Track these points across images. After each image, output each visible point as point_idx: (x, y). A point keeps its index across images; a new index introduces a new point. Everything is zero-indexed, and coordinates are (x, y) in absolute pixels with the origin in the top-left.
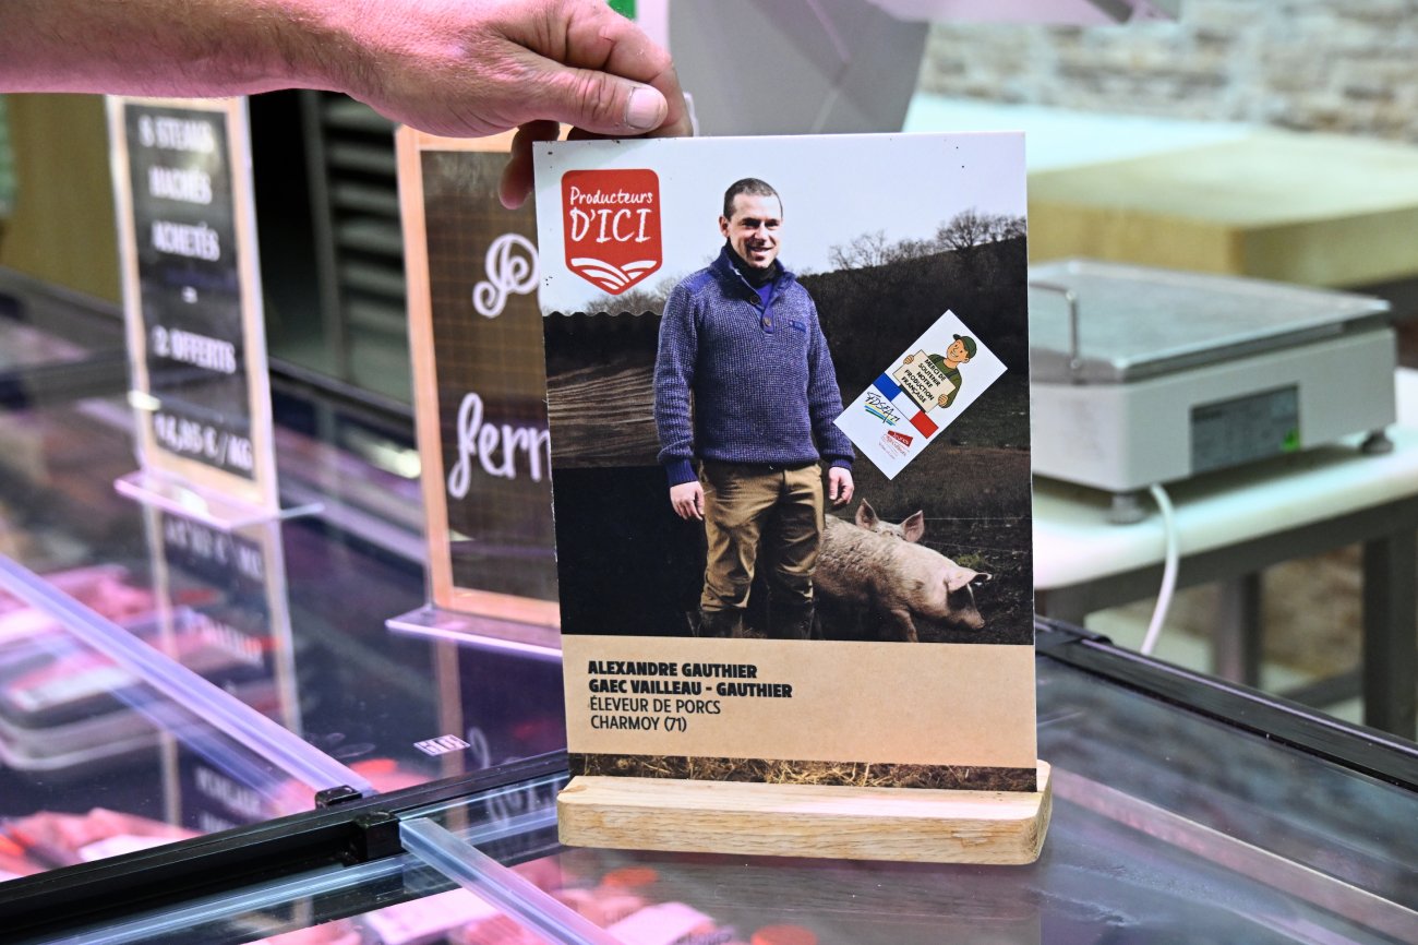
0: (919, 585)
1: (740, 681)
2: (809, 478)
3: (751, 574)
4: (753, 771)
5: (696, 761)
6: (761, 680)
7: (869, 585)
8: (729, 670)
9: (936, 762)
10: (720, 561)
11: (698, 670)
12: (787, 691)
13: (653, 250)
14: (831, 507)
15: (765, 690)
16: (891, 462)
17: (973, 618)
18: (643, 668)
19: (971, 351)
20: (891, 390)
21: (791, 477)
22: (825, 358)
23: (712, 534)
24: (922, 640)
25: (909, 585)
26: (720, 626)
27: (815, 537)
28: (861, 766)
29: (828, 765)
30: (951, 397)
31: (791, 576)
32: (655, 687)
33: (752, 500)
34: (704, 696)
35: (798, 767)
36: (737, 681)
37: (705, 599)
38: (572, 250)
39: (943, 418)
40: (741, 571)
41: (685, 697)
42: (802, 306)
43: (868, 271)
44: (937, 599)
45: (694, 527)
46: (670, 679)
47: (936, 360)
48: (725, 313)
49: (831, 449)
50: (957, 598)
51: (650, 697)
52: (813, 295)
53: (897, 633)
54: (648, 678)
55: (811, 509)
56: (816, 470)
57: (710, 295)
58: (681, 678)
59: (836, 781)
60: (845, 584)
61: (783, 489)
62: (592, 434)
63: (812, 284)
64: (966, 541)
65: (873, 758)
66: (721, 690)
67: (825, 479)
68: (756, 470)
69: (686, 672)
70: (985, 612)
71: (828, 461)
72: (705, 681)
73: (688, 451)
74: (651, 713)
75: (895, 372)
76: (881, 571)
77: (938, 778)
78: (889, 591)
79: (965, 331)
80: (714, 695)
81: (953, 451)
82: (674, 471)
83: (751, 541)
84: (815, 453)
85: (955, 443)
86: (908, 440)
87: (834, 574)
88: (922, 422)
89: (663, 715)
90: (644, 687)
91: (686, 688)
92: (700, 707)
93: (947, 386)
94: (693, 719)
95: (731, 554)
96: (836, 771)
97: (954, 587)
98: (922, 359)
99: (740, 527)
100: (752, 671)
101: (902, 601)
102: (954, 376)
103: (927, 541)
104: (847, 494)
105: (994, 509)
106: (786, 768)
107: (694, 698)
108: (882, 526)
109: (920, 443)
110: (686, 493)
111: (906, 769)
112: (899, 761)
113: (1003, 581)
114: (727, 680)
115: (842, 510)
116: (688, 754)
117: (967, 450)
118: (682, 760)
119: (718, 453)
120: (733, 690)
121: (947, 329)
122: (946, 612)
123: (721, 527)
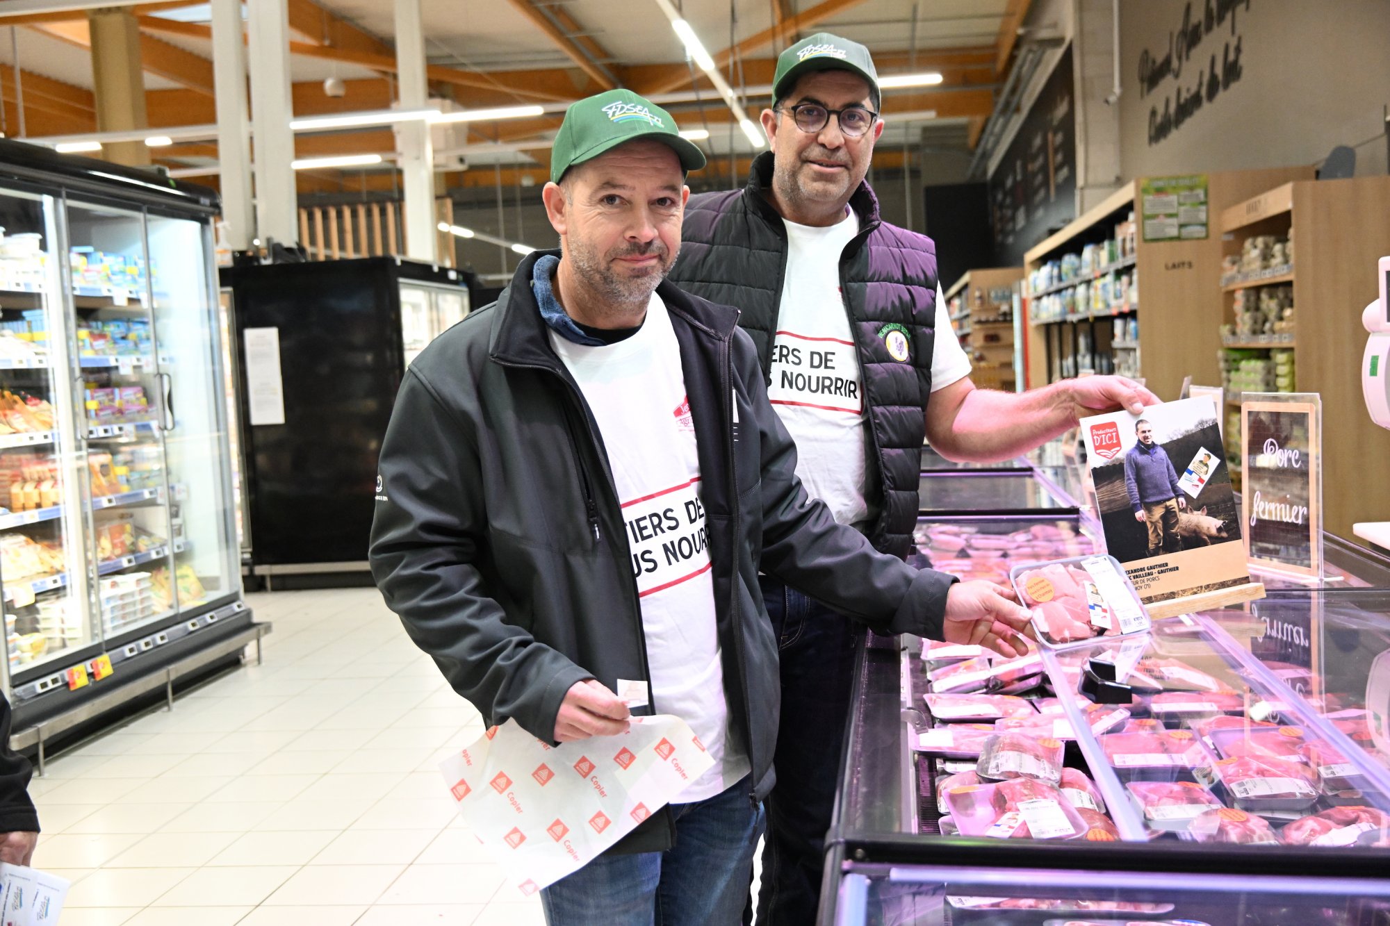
0: (1208, 528)
1: (1164, 568)
2: (1173, 503)
3: (1162, 535)
4: (1172, 595)
5: (1155, 597)
6: (1169, 567)
7: (1195, 531)
8: (1160, 566)
9: (1222, 580)
10: (1153, 532)
11: (1151, 568)
12: (1177, 568)
13: (1119, 444)
14: (1181, 510)
15: (1171, 570)
16: (1194, 493)
17: (1224, 535)
18: (1135, 571)
19: (1210, 457)
20: (1191, 473)
21: (1168, 503)
22: (1171, 467)
23: (1149, 525)
24: (1212, 544)
25: (1206, 529)
26: (1155, 553)
27: (1178, 520)
28: (1201, 587)
29: (1192, 589)
30: (1207, 471)
31: (1173, 533)
32: (1140, 576)
33: (1158, 512)
34: (1154, 576)
35: (1184, 591)
36: (1163, 568)
37: (1150, 545)
38: (1096, 448)
39: (1206, 478)
40: (1159, 535)
41: (1149, 577)
42: (1162, 453)
43: (1178, 440)
44: (1214, 532)
45: (1144, 523)
46: (1144, 572)
47: (1201, 462)
48: (1143, 459)
49: (1178, 493)
50: (1219, 530)
51: (1139, 579)
52: (1165, 449)
53: (1205, 544)
54: (1137, 574)
55: (1175, 512)
56: (1174, 500)
57: (1137, 456)
58: (1147, 571)
59: (1195, 593)
60: (1188, 532)
61: (1166, 507)
62: (1110, 502)
63: (1164, 446)
64: (1218, 512)
65: (1204, 584)
66: (1159, 573)
67: (1178, 502)
68: (1158, 503)
69: (1148, 569)
70: (1227, 532)
71: (1177, 496)
72: (1153, 571)
73: (1138, 502)
74: (1140, 584)
75: (1190, 467)
76: (1197, 526)
77: (1223, 585)
78: (1200, 532)
79: (1207, 452)
80: (1157, 575)
81: (1210, 487)
82: (1134, 508)
83: (1160, 525)
84: (1173, 495)
85: (1210, 484)
86: (1197, 486)
87: (1185, 530)
88: (1201, 480)
89: (1143, 584)
90: (1137, 577)
91: (1149, 574)
92: (1154, 579)
93: (1205, 468)
94: (1152, 583)
95: (1155, 529)
96: (1195, 590)
97: (1218, 526)
98: (1197, 462)
99: (1157, 521)
100: (1167, 564)
101: (1205, 534)
102: (1206, 465)
103: (1208, 514)
104: (1184, 505)
105: (1224, 501)
106: (1181, 593)
107: (1151, 577)
108: (1195, 512)
109: (1201, 486)
110: (1140, 514)
111: (1214, 585)
112: (1211, 583)
113: (1231, 522)
114: (1160, 569)
115: (1183, 510)
116: (1152, 595)
117: (1214, 486)
118: (1151, 597)
119: (1147, 500)
120: (1162, 572)
121: (1202, 452)
122: (1217, 534)
123: (1151, 522)
